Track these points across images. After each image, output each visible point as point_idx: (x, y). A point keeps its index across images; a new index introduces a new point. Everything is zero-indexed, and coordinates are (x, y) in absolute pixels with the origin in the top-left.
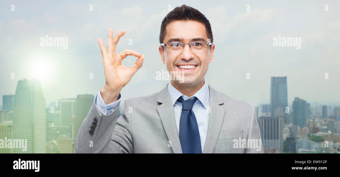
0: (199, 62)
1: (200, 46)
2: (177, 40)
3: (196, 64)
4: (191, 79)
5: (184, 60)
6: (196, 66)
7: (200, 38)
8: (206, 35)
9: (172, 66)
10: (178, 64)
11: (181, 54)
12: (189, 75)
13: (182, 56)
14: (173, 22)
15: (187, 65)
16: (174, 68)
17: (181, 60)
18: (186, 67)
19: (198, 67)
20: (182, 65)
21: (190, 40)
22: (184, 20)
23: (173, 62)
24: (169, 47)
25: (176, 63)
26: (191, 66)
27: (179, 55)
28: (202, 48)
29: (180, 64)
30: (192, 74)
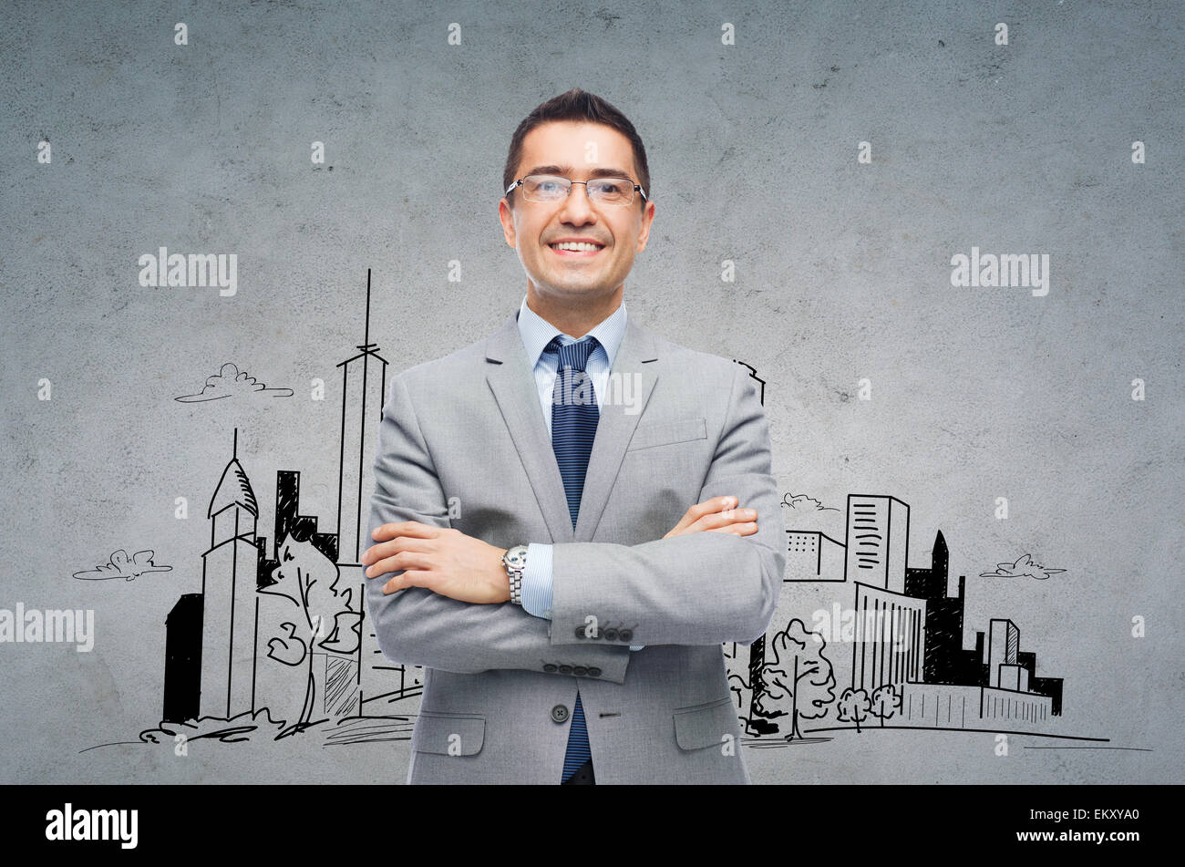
0: (610, 235)
1: (616, 193)
2: (554, 171)
3: (600, 241)
4: (585, 278)
5: (568, 224)
6: (601, 246)
7: (617, 170)
8: (632, 166)
9: (537, 244)
10: (552, 240)
11: (564, 208)
12: (581, 267)
13: (563, 216)
14: (543, 126)
15: (578, 241)
16: (542, 250)
17: (561, 227)
18: (573, 246)
19: (605, 252)
20: (563, 242)
21: (588, 171)
22: (573, 119)
23: (539, 233)
24: (528, 192)
25: (547, 234)
26: (588, 245)
27: (556, 214)
28: (619, 199)
29: (558, 238)
30: (588, 265)
